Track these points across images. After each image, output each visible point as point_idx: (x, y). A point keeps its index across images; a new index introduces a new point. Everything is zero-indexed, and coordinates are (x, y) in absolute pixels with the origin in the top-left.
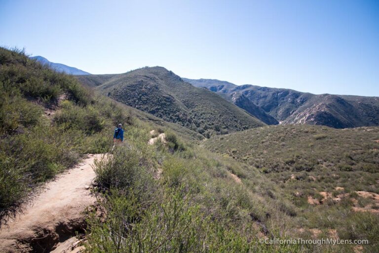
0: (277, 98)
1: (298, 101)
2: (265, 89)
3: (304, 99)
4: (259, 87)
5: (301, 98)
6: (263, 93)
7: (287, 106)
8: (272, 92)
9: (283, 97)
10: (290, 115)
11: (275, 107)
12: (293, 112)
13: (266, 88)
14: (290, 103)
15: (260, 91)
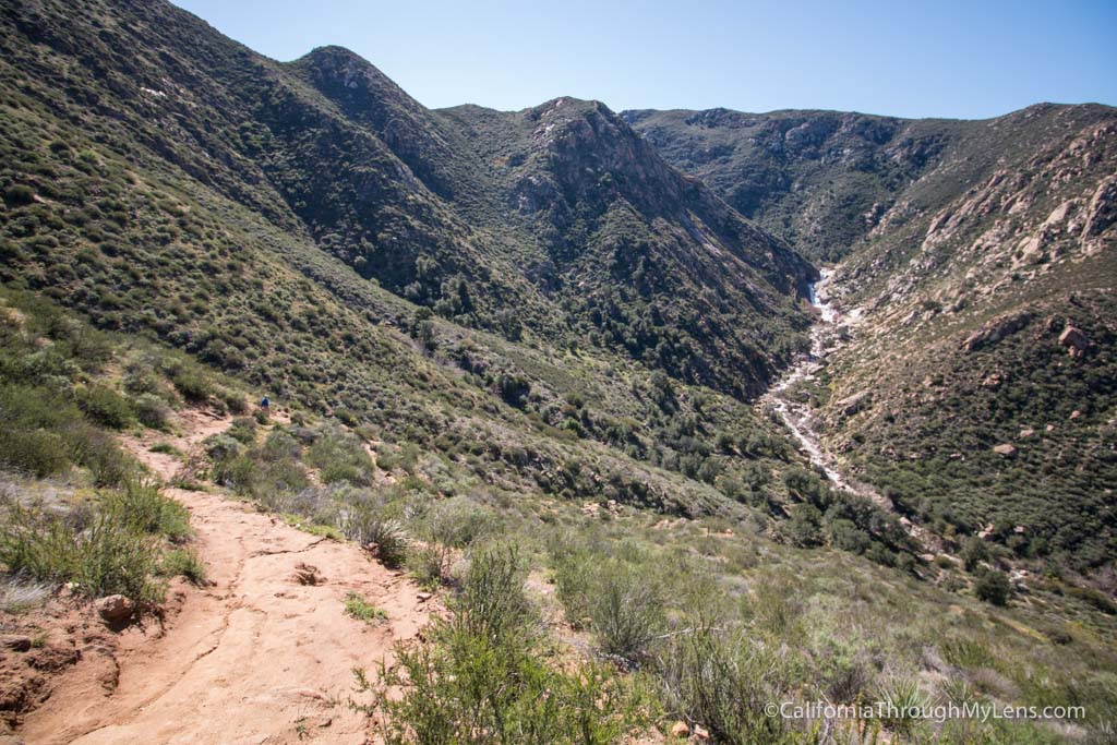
0: (779, 154)
1: (897, 157)
2: (716, 117)
3: (924, 144)
4: (690, 112)
5: (910, 142)
6: (711, 137)
7: (842, 185)
8: (757, 129)
9: (812, 148)
10: (865, 228)
11: (778, 199)
12: (881, 211)
13: (723, 111)
14: (852, 169)
15: (694, 129)
